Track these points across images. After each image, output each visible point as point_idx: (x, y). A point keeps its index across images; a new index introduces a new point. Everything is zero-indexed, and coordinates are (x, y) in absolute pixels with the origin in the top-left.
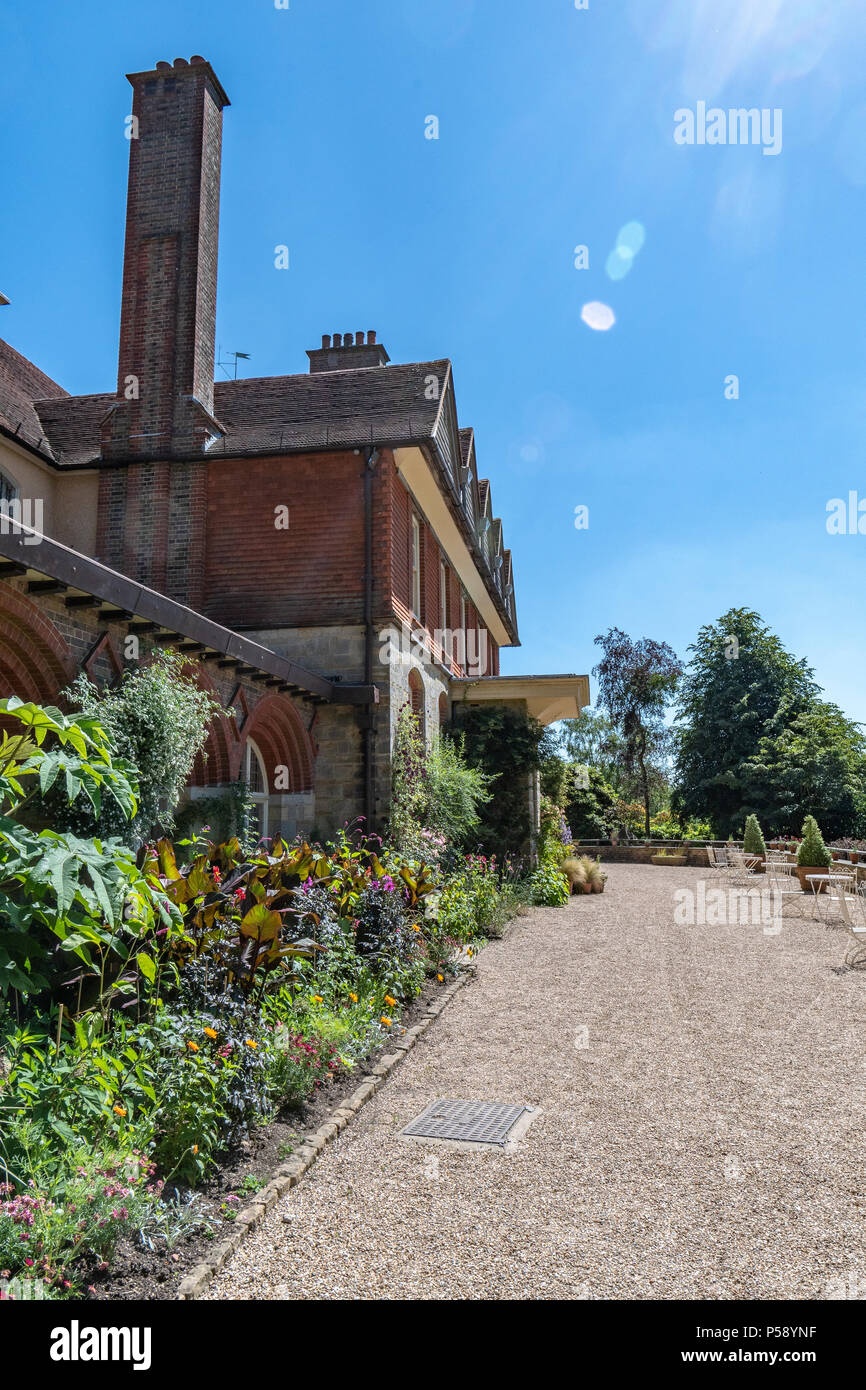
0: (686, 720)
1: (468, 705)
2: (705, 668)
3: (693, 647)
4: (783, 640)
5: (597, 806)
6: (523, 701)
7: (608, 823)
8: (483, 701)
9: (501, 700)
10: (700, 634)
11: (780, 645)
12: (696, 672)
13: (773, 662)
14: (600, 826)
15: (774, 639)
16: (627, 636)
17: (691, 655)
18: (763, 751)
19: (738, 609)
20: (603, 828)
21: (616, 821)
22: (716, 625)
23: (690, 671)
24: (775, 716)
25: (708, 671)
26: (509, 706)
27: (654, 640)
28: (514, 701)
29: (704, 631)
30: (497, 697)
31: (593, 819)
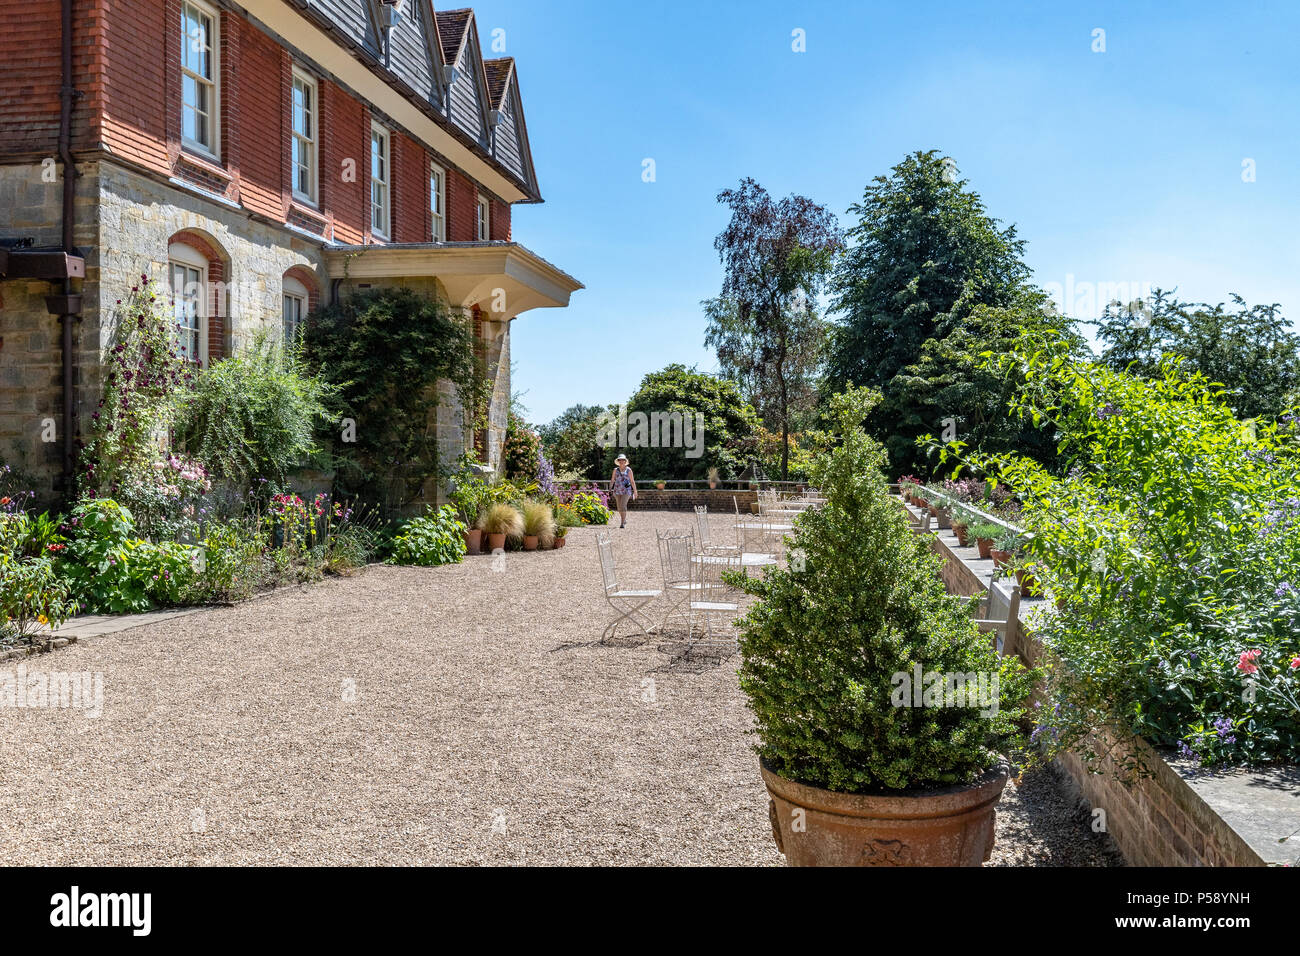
0: (843, 314)
1: (356, 286)
2: (870, 237)
3: (857, 208)
4: (983, 200)
5: (726, 434)
6: (432, 280)
7: (739, 459)
8: (376, 280)
9: (402, 278)
10: (868, 188)
11: (979, 205)
12: (859, 244)
13: (962, 233)
14: (727, 463)
15: (972, 197)
16: (763, 191)
17: (854, 220)
18: (926, 358)
19: (925, 152)
20: (730, 466)
21: (752, 456)
22: (889, 174)
23: (852, 243)
24: (953, 309)
25: (874, 242)
26: (412, 287)
27: (807, 197)
28: (418, 280)
29: (877, 184)
30: (398, 273)
31: (716, 453)
